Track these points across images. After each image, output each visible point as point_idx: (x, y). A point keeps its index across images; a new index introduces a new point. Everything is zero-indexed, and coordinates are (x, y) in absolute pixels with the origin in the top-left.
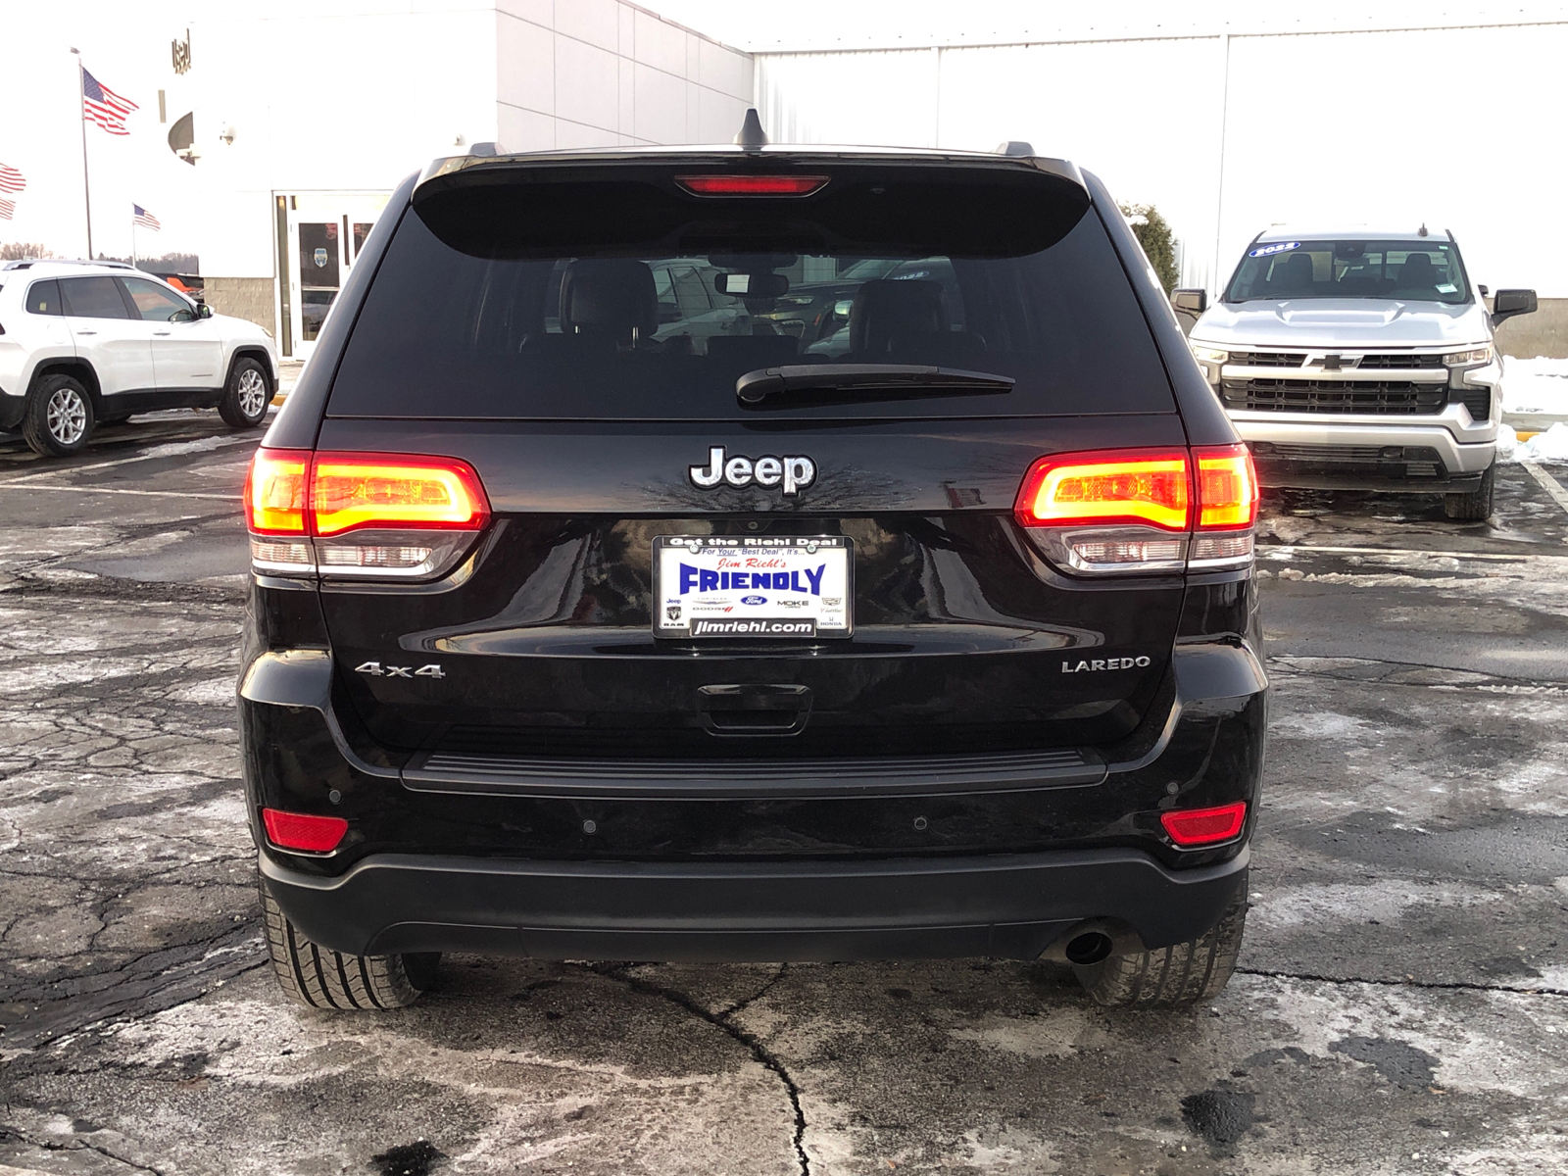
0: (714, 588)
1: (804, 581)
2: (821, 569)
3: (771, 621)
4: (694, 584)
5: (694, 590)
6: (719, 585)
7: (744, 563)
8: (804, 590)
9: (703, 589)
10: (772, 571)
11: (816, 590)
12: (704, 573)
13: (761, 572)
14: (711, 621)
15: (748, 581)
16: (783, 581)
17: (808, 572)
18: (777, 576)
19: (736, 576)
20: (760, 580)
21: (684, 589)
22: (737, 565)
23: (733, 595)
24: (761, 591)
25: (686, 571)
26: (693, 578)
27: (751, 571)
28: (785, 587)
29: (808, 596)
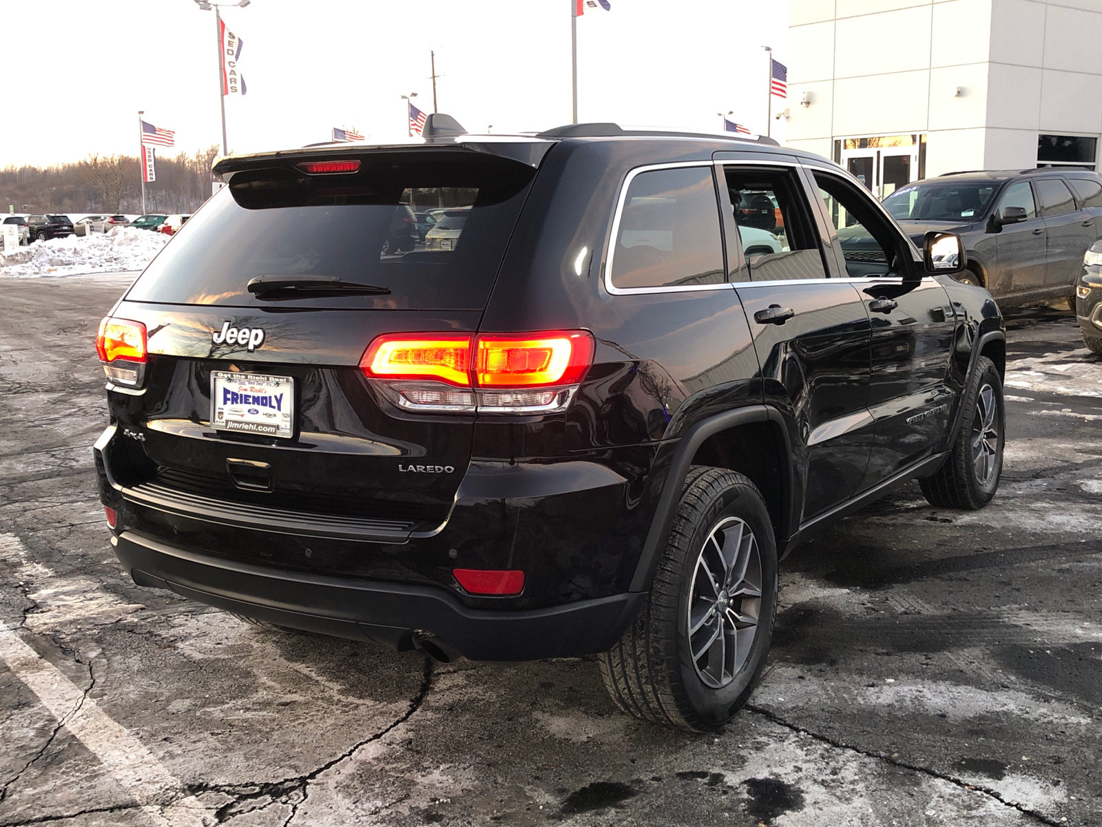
0: (237, 403)
1: (274, 403)
2: (281, 395)
3: (258, 425)
4: (229, 399)
5: (229, 403)
6: (239, 401)
7: (249, 390)
8: (274, 407)
9: (233, 403)
10: (261, 395)
11: (279, 409)
12: (234, 394)
13: (256, 395)
14: (234, 422)
15: (251, 400)
16: (264, 401)
17: (276, 397)
18: (263, 398)
19: (246, 396)
20: (256, 400)
21: (225, 403)
22: (246, 390)
23: (245, 407)
24: (256, 407)
25: (226, 391)
26: (229, 396)
27: (252, 394)
28: (266, 405)
29: (275, 411)
